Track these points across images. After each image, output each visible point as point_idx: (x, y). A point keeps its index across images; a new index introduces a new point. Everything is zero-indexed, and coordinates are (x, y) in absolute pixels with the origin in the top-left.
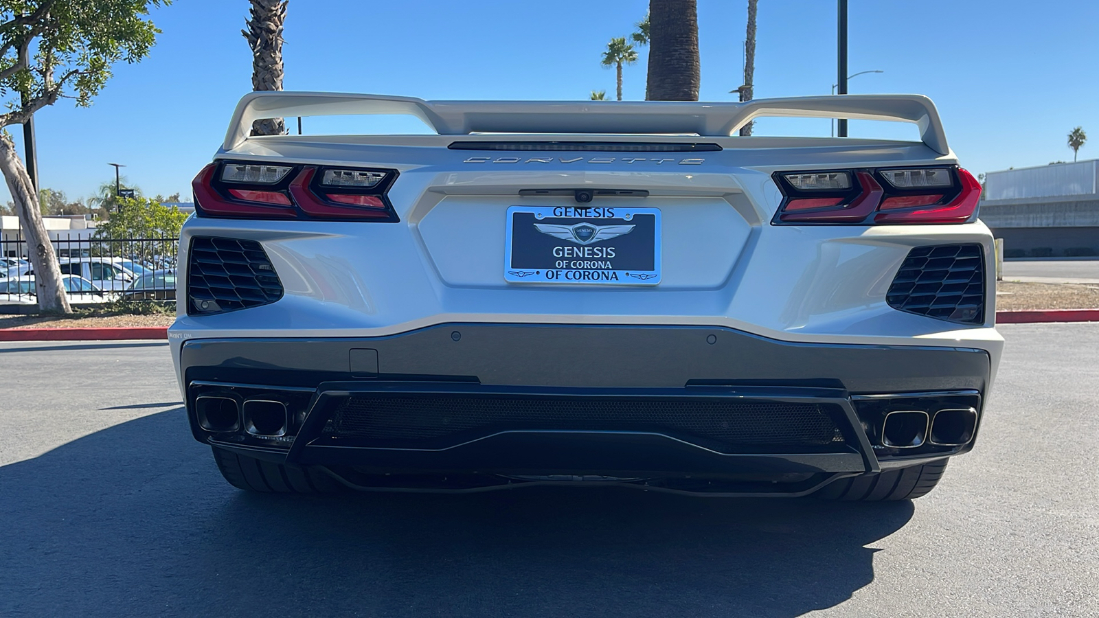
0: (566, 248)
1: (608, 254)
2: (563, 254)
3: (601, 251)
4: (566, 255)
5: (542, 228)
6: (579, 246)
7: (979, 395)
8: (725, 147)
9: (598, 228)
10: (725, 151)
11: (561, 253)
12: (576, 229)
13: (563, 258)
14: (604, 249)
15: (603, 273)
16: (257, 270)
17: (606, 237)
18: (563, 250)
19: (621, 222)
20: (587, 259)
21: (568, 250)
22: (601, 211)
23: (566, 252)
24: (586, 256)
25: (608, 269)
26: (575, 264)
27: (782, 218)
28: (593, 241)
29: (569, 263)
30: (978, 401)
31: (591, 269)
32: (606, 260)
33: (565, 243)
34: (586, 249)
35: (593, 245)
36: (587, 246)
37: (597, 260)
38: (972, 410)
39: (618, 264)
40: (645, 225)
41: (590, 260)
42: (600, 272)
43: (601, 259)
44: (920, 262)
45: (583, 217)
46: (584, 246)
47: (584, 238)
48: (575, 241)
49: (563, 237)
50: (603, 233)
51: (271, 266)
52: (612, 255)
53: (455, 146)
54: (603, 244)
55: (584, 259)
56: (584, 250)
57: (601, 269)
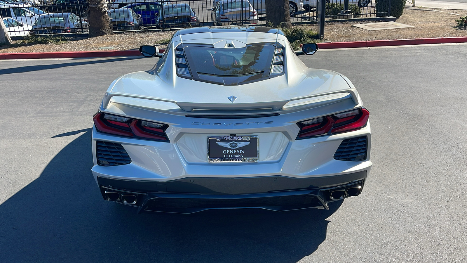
0: (227, 150)
1: (241, 152)
2: (227, 152)
3: (239, 151)
4: (228, 153)
5: (219, 144)
6: (232, 150)
7: (363, 182)
8: (281, 114)
9: (238, 143)
10: (281, 115)
11: (226, 152)
12: (231, 144)
13: (226, 154)
14: (240, 150)
15: (240, 159)
16: (121, 153)
17: (241, 146)
18: (227, 151)
19: (246, 141)
20: (235, 154)
21: (228, 151)
22: (239, 138)
23: (228, 152)
24: (234, 153)
25: (242, 157)
26: (230, 156)
27: (300, 137)
28: (236, 148)
29: (229, 156)
30: (362, 184)
31: (236, 157)
32: (241, 154)
33: (227, 149)
34: (234, 150)
35: (237, 149)
36: (235, 149)
37: (238, 154)
38: (360, 187)
39: (245, 155)
40: (254, 142)
41: (236, 154)
42: (239, 158)
43: (239, 154)
44: (346, 144)
45: (233, 140)
46: (233, 150)
47: (233, 147)
48: (230, 148)
49: (226, 147)
50: (240, 145)
51: (126, 152)
52: (243, 152)
53: (187, 116)
54: (240, 148)
55: (234, 154)
56: (233, 151)
57: (239, 157)
